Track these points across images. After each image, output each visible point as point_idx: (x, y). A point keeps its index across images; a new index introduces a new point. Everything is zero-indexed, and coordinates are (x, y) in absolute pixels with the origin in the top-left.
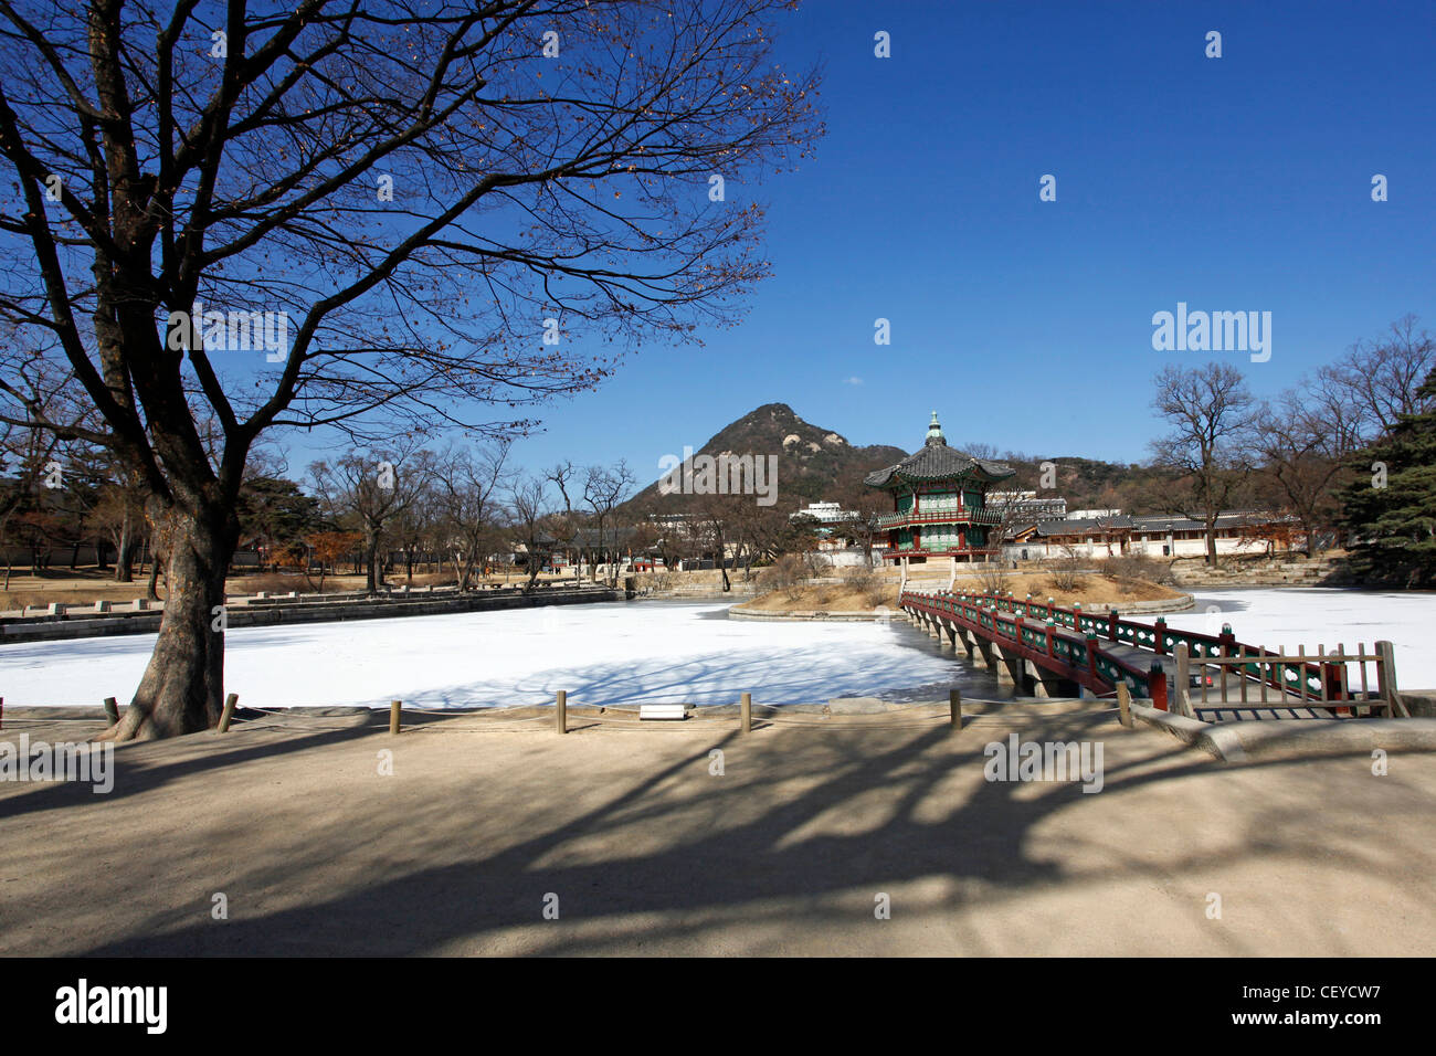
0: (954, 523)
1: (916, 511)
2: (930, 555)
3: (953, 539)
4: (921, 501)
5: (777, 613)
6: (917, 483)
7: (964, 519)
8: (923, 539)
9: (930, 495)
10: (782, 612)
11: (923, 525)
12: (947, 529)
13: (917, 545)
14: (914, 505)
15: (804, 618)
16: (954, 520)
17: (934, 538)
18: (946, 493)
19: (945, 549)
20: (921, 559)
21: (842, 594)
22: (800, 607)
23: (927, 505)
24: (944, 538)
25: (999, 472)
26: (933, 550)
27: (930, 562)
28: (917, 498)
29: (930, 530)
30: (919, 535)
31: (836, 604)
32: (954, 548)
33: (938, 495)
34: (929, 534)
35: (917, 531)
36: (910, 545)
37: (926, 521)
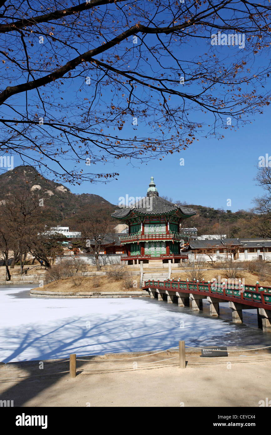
0: (164, 241)
1: (143, 233)
2: (151, 259)
3: (163, 250)
4: (145, 228)
5: (67, 293)
6: (144, 217)
7: (170, 239)
8: (146, 250)
9: (150, 224)
10: (71, 293)
11: (147, 241)
12: (160, 244)
13: (143, 253)
14: (141, 230)
15: (85, 296)
16: (164, 239)
17: (152, 249)
18: (160, 224)
19: (159, 256)
20: (146, 261)
21: (106, 281)
22: (82, 289)
23: (149, 230)
24: (158, 249)
25: (188, 213)
26: (152, 256)
27: (151, 263)
28: (143, 226)
29: (151, 244)
30: (144, 247)
31: (104, 287)
32: (164, 255)
33: (155, 224)
34: (150, 247)
35: (143, 245)
36: (138, 253)
37: (148, 239)
